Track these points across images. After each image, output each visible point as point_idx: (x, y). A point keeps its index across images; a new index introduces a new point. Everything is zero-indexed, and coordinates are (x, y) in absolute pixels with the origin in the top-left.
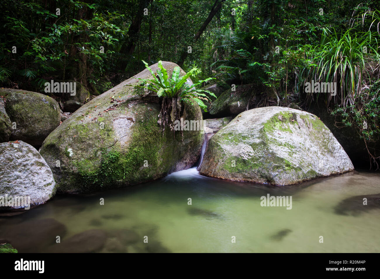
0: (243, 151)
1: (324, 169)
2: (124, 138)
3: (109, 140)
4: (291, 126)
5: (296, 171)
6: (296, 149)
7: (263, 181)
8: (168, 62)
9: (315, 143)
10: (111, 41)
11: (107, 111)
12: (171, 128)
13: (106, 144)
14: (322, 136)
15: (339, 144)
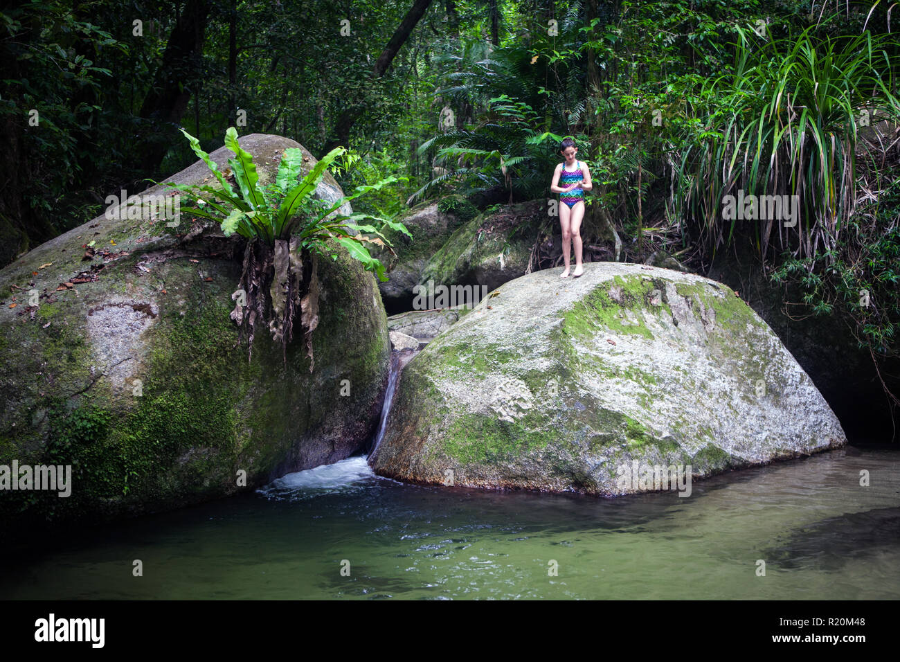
0: (501, 395)
1: (750, 445)
2: (121, 366)
3: (75, 372)
4: (650, 318)
5: (662, 451)
6: (663, 385)
7: (561, 485)
8: (269, 136)
9: (723, 367)
10: (87, 75)
11: (70, 284)
12: (274, 333)
13: (64, 386)
14: (746, 345)
15: (798, 368)
